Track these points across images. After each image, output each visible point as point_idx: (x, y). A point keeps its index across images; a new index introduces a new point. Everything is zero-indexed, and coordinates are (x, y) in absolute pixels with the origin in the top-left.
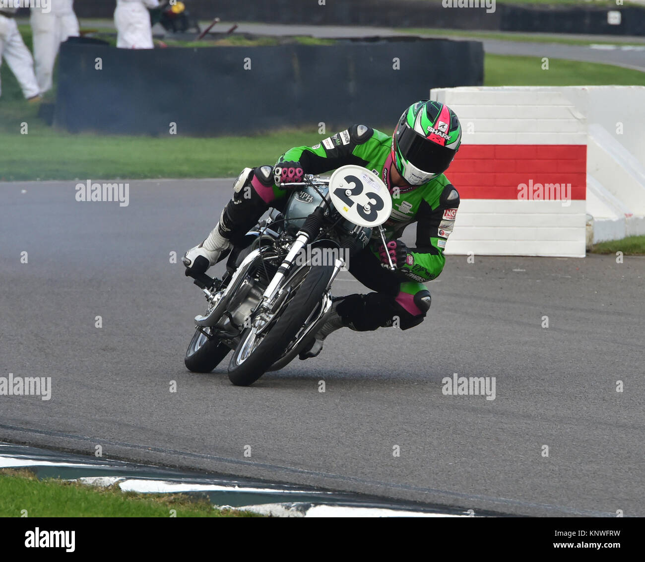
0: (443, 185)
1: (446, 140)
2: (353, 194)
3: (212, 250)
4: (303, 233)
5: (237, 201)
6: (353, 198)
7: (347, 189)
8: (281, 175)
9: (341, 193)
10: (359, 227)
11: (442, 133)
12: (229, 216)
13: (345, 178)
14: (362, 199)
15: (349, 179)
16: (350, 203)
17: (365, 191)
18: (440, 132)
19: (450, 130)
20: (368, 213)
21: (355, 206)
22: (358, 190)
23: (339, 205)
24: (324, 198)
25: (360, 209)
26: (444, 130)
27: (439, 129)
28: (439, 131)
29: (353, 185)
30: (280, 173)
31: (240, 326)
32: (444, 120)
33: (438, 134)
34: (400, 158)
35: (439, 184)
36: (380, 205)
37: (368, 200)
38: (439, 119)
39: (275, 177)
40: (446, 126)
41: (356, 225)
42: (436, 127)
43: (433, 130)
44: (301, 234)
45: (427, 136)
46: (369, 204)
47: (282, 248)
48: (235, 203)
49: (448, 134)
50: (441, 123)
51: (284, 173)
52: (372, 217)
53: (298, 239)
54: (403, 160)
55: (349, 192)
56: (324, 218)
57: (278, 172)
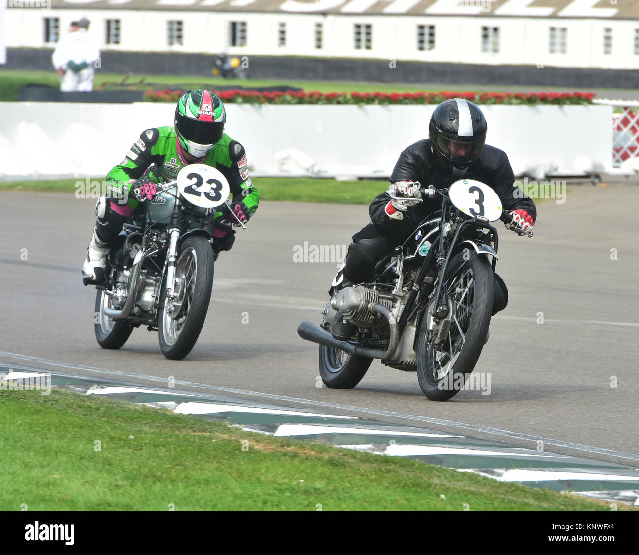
0: (226, 146)
1: (213, 117)
2: (198, 187)
3: (99, 259)
4: (173, 230)
5: (104, 223)
6: (198, 189)
7: (192, 185)
8: (140, 193)
9: (189, 190)
10: (209, 208)
11: (208, 112)
12: (101, 234)
13: (187, 177)
14: (205, 188)
15: (190, 176)
16: (198, 194)
17: (205, 180)
18: (207, 112)
19: (214, 109)
20: (214, 195)
21: (203, 195)
22: (199, 183)
23: (191, 198)
24: (176, 197)
25: (207, 195)
26: (209, 110)
27: (205, 109)
28: (205, 111)
29: (195, 180)
30: (139, 192)
31: (149, 311)
32: (207, 102)
33: (205, 114)
34: (183, 140)
35: (223, 147)
36: (219, 186)
37: (209, 186)
38: (203, 102)
39: (137, 197)
40: (210, 106)
41: (206, 208)
42: (202, 109)
43: (200, 112)
44: (173, 231)
45: (197, 118)
46: (212, 188)
47: (154, 241)
48: (103, 225)
49: (213, 112)
50: (205, 105)
51: (142, 190)
52: (218, 197)
53: (172, 236)
54: (185, 141)
55: (194, 187)
56: (183, 212)
57: (137, 192)
